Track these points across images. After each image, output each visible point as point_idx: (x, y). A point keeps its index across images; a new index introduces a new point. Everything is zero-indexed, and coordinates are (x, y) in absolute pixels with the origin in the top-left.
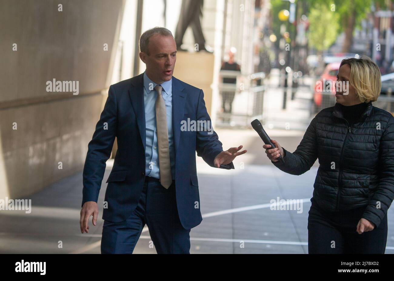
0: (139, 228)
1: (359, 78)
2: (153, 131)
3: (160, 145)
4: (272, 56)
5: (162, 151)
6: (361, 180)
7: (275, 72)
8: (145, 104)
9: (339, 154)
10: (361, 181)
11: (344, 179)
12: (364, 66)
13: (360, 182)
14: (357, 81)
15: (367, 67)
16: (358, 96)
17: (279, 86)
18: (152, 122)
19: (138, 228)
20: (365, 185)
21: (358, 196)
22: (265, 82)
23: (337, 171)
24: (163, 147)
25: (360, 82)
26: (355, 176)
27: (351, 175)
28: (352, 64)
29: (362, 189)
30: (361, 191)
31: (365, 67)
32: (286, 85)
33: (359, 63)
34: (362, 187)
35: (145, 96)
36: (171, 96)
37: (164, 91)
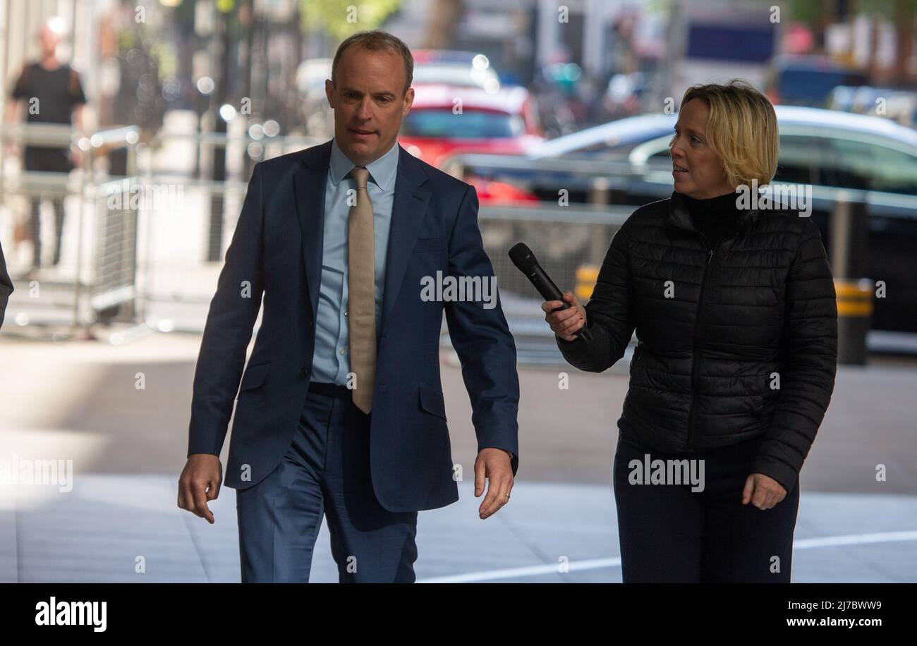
0: (318, 508)
1: (729, 132)
2: (342, 273)
3: (355, 307)
4: (168, 61)
5: (357, 322)
6: (744, 376)
7: (180, 123)
8: (326, 210)
9: (693, 316)
10: (746, 380)
11: (706, 376)
12: (740, 102)
13: (743, 383)
14: (724, 138)
15: (746, 105)
16: (727, 174)
17: (196, 174)
18: (342, 252)
19: (315, 508)
20: (754, 388)
21: (740, 415)
22: (144, 159)
23: (689, 357)
24: (360, 311)
25: (732, 140)
26: (733, 368)
27: (723, 367)
28: (714, 99)
29: (748, 400)
30: (746, 403)
31: (742, 105)
32: (219, 172)
33: (727, 97)
34: (747, 393)
35: (330, 190)
36: (391, 195)
37: (374, 181)
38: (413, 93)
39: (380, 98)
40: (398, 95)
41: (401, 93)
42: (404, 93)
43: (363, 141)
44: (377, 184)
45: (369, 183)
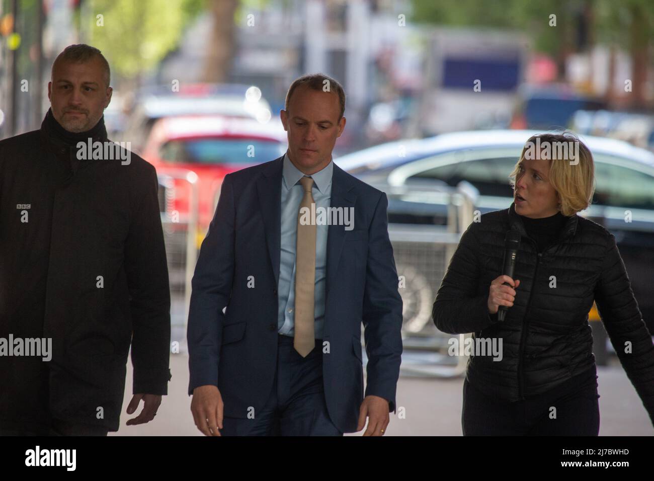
8: (282, 208)
36: (329, 199)
37: (316, 187)
38: (345, 121)
39: (321, 125)
40: (335, 123)
41: (337, 121)
42: (339, 121)
43: (309, 156)
44: (319, 190)
45: (313, 188)
